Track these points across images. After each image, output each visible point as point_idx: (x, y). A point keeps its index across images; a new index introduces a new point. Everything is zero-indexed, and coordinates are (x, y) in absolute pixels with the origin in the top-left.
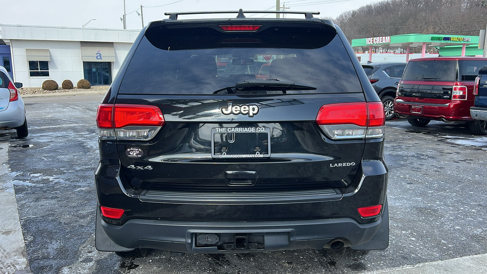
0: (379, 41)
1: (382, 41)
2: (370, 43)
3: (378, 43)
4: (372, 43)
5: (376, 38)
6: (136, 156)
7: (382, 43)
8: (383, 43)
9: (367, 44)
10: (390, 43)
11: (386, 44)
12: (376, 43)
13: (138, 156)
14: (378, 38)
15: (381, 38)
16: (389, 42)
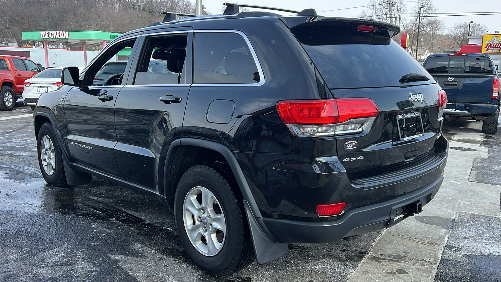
0: (56, 36)
1: (59, 36)
2: (45, 37)
3: (55, 38)
4: (48, 38)
5: (52, 32)
6: (352, 148)
7: (59, 37)
8: (61, 38)
9: (42, 38)
10: (69, 39)
11: (65, 40)
12: (53, 37)
13: (354, 148)
14: (54, 32)
15: (58, 32)
16: (68, 37)
